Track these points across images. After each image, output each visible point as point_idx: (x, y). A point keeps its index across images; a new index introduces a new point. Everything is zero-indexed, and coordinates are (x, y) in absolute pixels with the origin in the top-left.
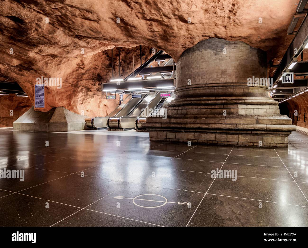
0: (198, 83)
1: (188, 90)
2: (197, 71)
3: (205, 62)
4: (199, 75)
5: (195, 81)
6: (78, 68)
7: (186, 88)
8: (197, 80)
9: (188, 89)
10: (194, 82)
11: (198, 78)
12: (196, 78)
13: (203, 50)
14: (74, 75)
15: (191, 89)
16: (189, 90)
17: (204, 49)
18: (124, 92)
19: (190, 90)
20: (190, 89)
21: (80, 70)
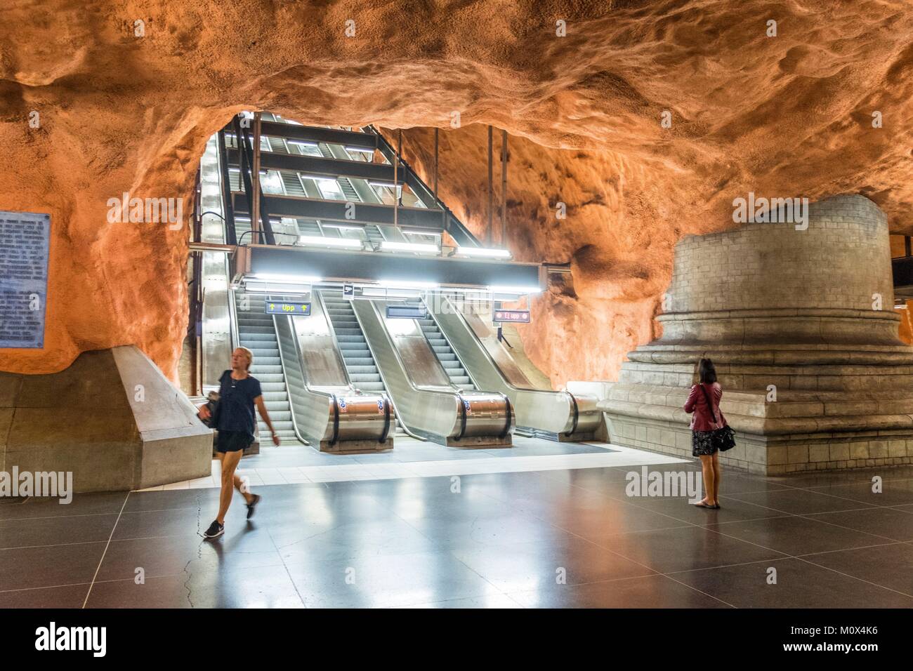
0: (835, 305)
1: (801, 322)
2: (826, 270)
3: (848, 253)
4: (833, 285)
5: (824, 299)
6: (167, 159)
7: (797, 316)
8: (831, 298)
9: (803, 319)
10: (820, 301)
11: (832, 291)
12: (827, 290)
13: (840, 219)
14: (148, 187)
15: (818, 319)
16: (808, 322)
17: (843, 218)
18: (349, 289)
19: (811, 322)
20: (809, 319)
21: (174, 166)
